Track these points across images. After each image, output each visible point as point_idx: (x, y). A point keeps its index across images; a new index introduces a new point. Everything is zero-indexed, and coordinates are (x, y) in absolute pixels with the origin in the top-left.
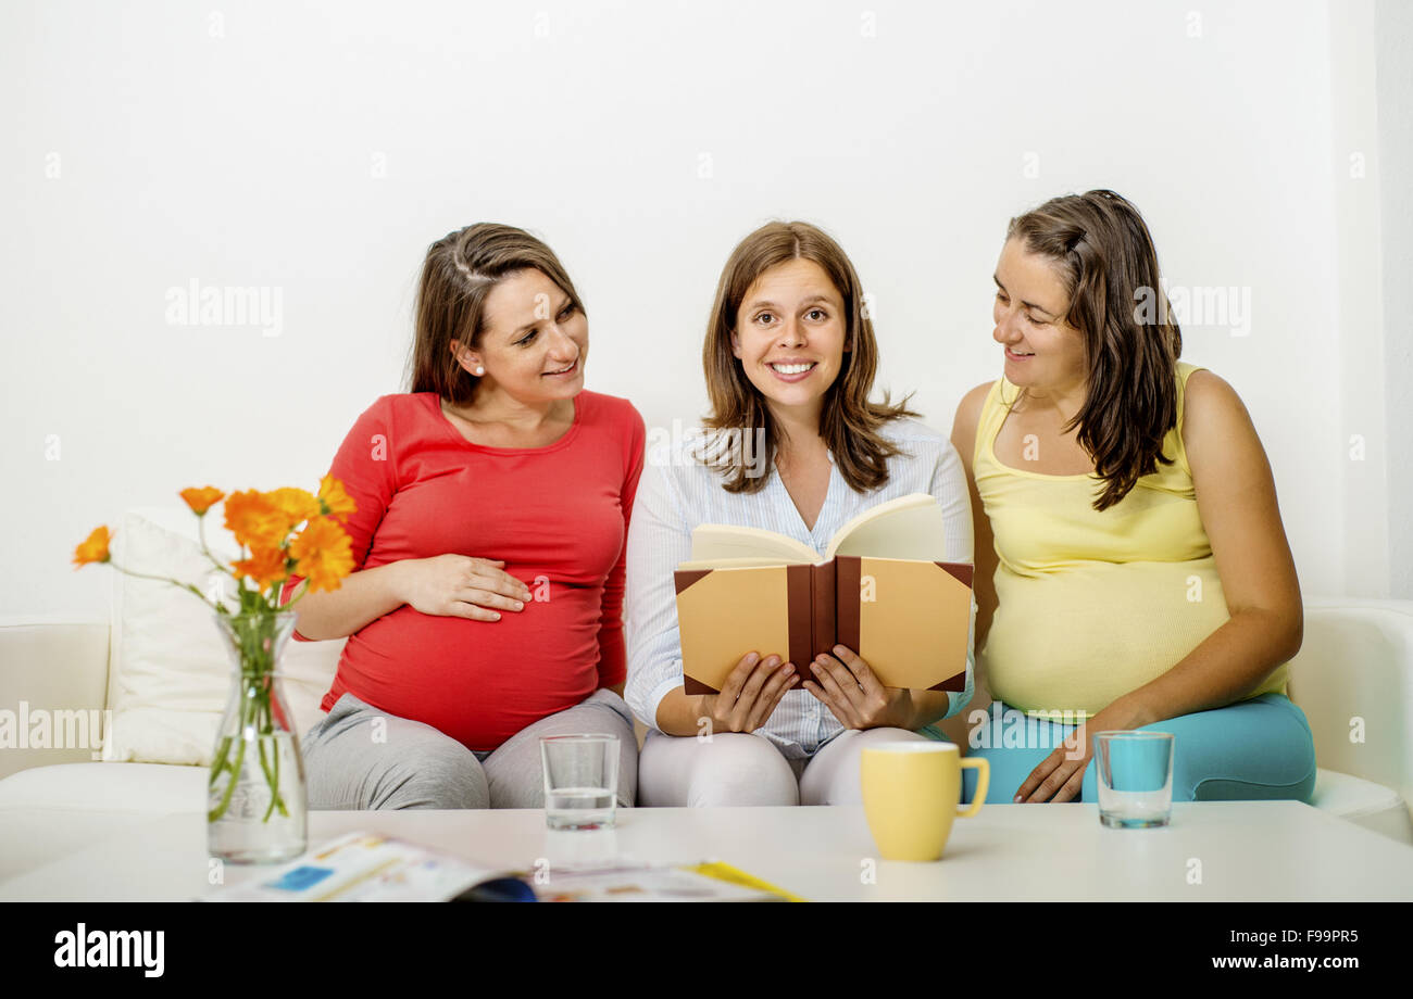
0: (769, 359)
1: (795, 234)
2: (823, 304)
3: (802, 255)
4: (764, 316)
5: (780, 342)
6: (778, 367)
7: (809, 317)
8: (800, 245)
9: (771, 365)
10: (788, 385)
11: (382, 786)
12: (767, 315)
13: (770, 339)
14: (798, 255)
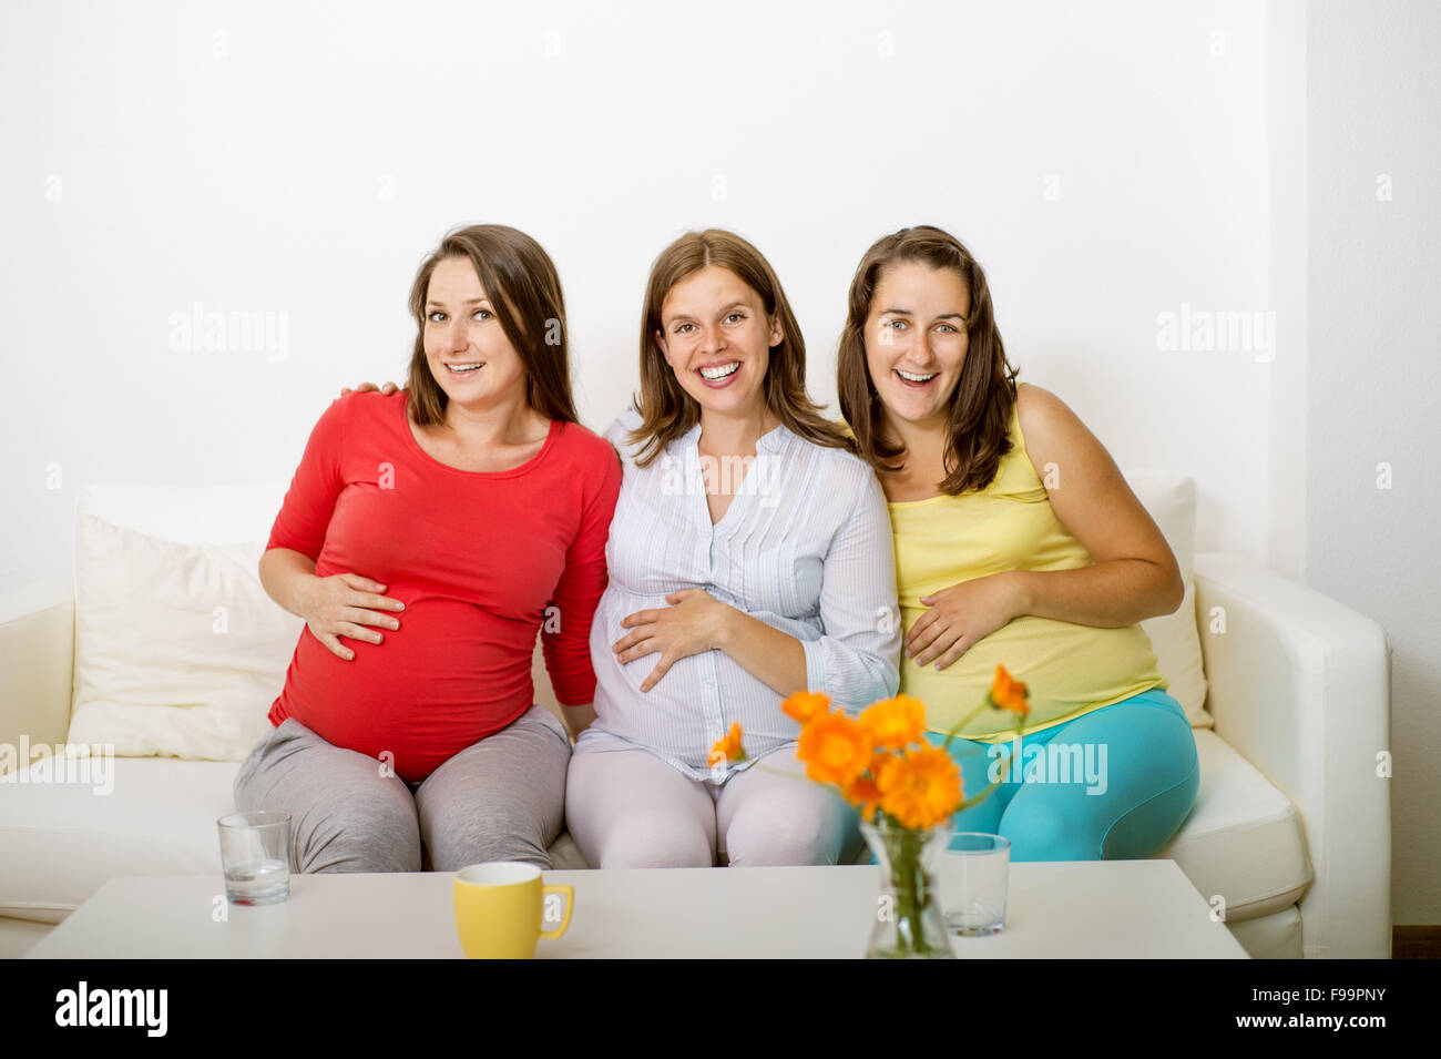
0: (694, 365)
1: (706, 242)
2: (739, 308)
3: (713, 262)
4: (685, 326)
5: (700, 349)
6: (705, 372)
7: (728, 321)
8: (711, 252)
9: (699, 371)
10: (717, 391)
11: (314, 839)
12: (688, 325)
13: (692, 347)
14: (708, 262)
